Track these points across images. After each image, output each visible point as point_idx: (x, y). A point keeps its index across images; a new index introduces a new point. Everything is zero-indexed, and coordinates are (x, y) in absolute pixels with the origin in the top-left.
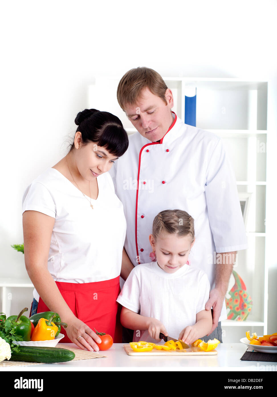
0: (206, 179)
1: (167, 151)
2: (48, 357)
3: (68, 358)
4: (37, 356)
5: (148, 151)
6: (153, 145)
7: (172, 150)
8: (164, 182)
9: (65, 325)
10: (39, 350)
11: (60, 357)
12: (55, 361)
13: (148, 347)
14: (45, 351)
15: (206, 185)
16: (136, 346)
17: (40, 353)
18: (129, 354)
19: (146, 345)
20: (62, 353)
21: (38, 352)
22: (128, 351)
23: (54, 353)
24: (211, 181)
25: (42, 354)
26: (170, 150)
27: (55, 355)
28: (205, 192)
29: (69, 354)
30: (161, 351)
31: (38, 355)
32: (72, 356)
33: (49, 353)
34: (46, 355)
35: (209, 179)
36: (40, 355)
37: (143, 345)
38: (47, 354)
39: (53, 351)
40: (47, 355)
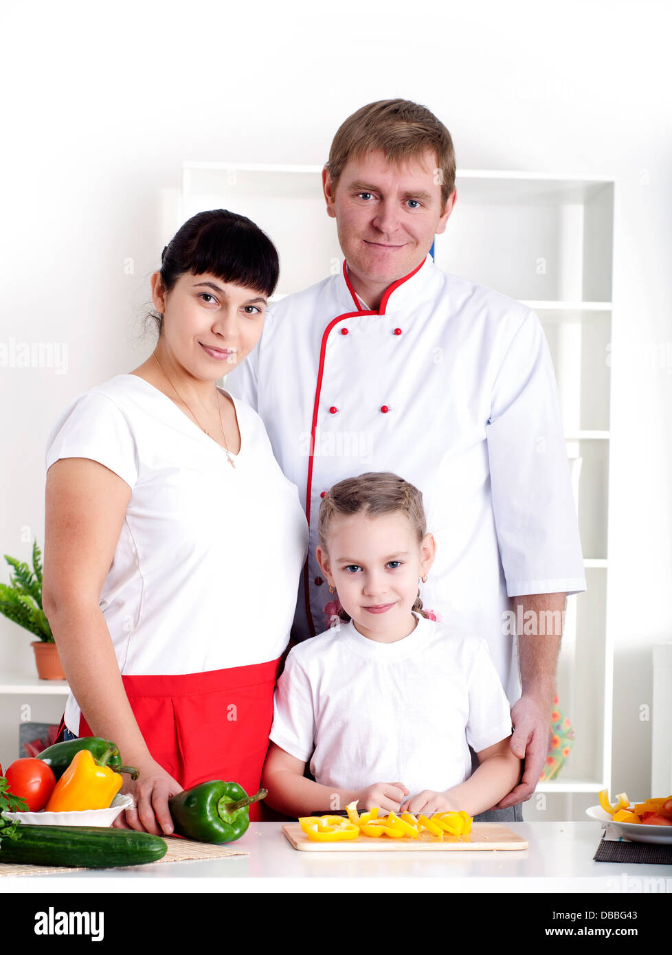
0: (492, 406)
1: (398, 332)
2: (95, 851)
3: (148, 856)
4: (66, 848)
5: (344, 332)
6: (359, 318)
7: (408, 332)
8: (387, 408)
9: (133, 772)
10: (73, 833)
11: (129, 853)
12: (115, 863)
13: (347, 828)
14: (87, 837)
15: (489, 423)
16: (315, 828)
17: (74, 843)
18: (299, 848)
19: (342, 824)
20: (134, 842)
21: (70, 840)
22: (295, 840)
23: (113, 840)
24: (501, 414)
25: (82, 843)
26: (404, 330)
27: (116, 846)
28: (485, 441)
29: (152, 843)
30: (381, 839)
31: (69, 846)
32: (160, 849)
33: (97, 842)
34: (90, 846)
35: (498, 406)
36: (74, 848)
37: (333, 824)
38: (91, 843)
39: (111, 837)
40: (94, 847)
